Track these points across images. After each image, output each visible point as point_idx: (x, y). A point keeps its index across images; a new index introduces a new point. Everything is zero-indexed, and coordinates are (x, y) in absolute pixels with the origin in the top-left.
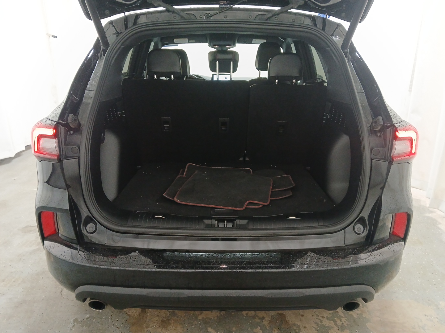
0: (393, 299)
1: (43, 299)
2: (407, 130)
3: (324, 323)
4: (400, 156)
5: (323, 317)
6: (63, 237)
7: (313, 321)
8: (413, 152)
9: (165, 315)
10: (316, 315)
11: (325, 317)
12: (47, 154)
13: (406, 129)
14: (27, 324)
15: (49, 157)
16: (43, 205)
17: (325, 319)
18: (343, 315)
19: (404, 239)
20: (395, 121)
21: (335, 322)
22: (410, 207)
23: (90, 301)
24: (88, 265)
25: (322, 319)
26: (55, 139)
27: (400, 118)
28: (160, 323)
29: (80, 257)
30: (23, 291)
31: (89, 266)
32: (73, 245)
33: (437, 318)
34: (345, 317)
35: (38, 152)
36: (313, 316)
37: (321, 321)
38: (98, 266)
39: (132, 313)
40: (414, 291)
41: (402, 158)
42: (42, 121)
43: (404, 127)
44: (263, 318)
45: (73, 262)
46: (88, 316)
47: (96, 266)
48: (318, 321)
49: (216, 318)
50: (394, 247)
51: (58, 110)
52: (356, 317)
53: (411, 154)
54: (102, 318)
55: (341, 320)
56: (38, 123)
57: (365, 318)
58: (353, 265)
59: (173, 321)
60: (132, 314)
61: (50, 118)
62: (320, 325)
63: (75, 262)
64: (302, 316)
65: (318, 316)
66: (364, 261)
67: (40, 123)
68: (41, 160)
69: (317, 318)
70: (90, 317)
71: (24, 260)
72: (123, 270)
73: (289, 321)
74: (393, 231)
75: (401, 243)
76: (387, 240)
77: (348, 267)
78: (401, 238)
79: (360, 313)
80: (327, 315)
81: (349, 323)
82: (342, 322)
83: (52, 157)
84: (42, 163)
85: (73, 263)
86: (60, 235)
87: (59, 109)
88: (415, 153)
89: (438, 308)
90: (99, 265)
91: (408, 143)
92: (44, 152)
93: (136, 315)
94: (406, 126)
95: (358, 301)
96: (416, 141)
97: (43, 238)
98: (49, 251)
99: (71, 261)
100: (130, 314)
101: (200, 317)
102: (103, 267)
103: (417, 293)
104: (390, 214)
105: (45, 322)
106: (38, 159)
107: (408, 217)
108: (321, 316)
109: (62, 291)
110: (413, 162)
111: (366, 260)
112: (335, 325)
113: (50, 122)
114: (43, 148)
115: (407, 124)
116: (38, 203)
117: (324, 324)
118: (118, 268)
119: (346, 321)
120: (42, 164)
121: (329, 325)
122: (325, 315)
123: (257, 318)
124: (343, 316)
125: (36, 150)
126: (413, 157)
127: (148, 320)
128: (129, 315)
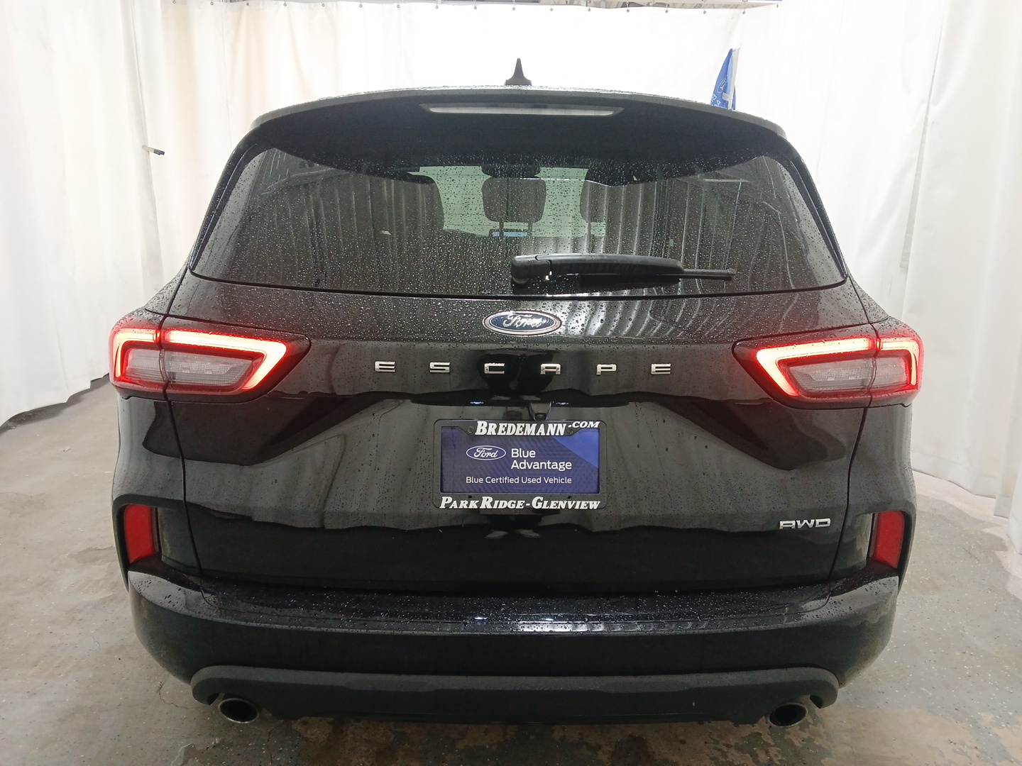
0: (878, 708)
1: (120, 705)
2: (898, 336)
3: (730, 758)
4: (885, 392)
5: (728, 746)
6: (169, 563)
7: (707, 755)
8: (913, 382)
9: (384, 739)
10: (712, 741)
11: (733, 744)
12: (141, 382)
13: (896, 333)
14: (84, 757)
15: (145, 389)
16: (130, 492)
17: (732, 751)
18: (770, 741)
19: (899, 570)
20: (873, 317)
21: (755, 756)
22: (908, 500)
23: (224, 701)
24: (221, 620)
25: (725, 749)
26: (161, 350)
27: (884, 312)
28: (372, 757)
29: (206, 603)
30: (76, 687)
31: (224, 624)
32: (191, 578)
33: (976, 748)
34: (777, 745)
35: (123, 378)
36: (706, 743)
37: (724, 755)
38: (243, 623)
39: (313, 735)
40: (924, 689)
41: (890, 394)
42: (133, 313)
43: (892, 330)
44: (599, 747)
45: (191, 613)
46: (217, 741)
47: (239, 622)
48: (717, 754)
49: (494, 748)
50: (880, 585)
51: (167, 291)
52: (800, 745)
53: (908, 387)
54: (247, 746)
55: (767, 752)
56: (124, 319)
57: (820, 747)
58: (790, 623)
59: (401, 753)
60: (312, 737)
61: (150, 308)
62: (722, 761)
63: (194, 615)
64: (683, 742)
65: (717, 743)
66: (814, 613)
67: (128, 319)
68: (128, 394)
69: (715, 748)
70: (222, 742)
71: (80, 620)
72: (297, 631)
73: (654, 753)
74: (875, 553)
75: (893, 578)
76: (862, 570)
77: (780, 626)
78: (891, 567)
79: (809, 737)
80: (735, 741)
81: (784, 759)
82: (769, 756)
83: (153, 389)
84: (130, 403)
85: (190, 617)
86: (163, 558)
87: (169, 289)
88: (917, 384)
89: (979, 728)
90: (247, 621)
91: (903, 364)
92: (135, 379)
93: (321, 740)
94: (897, 326)
95: (801, 703)
96: (917, 360)
97: (127, 565)
98: (138, 591)
99: (185, 612)
100: (309, 736)
101: (461, 745)
102: (254, 624)
103: (930, 694)
104: (868, 515)
105: (122, 754)
106: (121, 393)
107: (907, 522)
108: (724, 742)
109: (160, 688)
110: (913, 405)
111: (818, 613)
112: (754, 762)
113: (151, 315)
114: (132, 370)
115: (897, 324)
116: (119, 488)
117: (731, 761)
118: (285, 627)
119: (776, 753)
120: (130, 405)
121: (742, 762)
122: (732, 741)
123: (584, 746)
124: (773, 744)
125: (119, 374)
126: (913, 393)
127: (347, 751)
128: (306, 739)
